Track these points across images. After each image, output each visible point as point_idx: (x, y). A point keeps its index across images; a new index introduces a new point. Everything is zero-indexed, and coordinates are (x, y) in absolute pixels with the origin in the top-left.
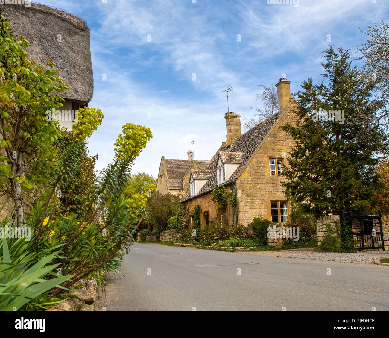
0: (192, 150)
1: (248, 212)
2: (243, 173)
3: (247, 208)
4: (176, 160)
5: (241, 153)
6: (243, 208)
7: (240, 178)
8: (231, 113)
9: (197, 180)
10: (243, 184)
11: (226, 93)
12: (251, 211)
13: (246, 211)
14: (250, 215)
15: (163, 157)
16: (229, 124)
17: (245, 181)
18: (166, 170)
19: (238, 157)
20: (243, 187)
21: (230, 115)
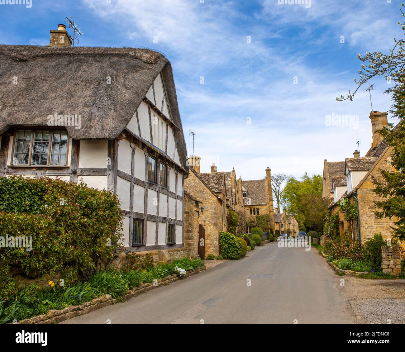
0: (358, 151)
1: (372, 226)
2: (365, 182)
3: (370, 222)
4: (340, 162)
5: (373, 158)
6: (366, 222)
7: (360, 188)
8: (375, 112)
9: (338, 186)
10: (364, 195)
11: (368, 91)
12: (376, 226)
13: (370, 225)
14: (374, 230)
15: (326, 161)
16: (374, 125)
17: (368, 192)
18: (328, 173)
19: (368, 163)
20: (364, 198)
21: (373, 114)
